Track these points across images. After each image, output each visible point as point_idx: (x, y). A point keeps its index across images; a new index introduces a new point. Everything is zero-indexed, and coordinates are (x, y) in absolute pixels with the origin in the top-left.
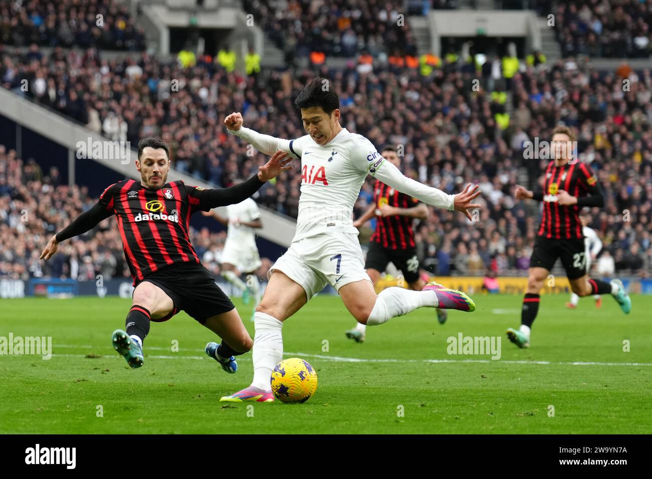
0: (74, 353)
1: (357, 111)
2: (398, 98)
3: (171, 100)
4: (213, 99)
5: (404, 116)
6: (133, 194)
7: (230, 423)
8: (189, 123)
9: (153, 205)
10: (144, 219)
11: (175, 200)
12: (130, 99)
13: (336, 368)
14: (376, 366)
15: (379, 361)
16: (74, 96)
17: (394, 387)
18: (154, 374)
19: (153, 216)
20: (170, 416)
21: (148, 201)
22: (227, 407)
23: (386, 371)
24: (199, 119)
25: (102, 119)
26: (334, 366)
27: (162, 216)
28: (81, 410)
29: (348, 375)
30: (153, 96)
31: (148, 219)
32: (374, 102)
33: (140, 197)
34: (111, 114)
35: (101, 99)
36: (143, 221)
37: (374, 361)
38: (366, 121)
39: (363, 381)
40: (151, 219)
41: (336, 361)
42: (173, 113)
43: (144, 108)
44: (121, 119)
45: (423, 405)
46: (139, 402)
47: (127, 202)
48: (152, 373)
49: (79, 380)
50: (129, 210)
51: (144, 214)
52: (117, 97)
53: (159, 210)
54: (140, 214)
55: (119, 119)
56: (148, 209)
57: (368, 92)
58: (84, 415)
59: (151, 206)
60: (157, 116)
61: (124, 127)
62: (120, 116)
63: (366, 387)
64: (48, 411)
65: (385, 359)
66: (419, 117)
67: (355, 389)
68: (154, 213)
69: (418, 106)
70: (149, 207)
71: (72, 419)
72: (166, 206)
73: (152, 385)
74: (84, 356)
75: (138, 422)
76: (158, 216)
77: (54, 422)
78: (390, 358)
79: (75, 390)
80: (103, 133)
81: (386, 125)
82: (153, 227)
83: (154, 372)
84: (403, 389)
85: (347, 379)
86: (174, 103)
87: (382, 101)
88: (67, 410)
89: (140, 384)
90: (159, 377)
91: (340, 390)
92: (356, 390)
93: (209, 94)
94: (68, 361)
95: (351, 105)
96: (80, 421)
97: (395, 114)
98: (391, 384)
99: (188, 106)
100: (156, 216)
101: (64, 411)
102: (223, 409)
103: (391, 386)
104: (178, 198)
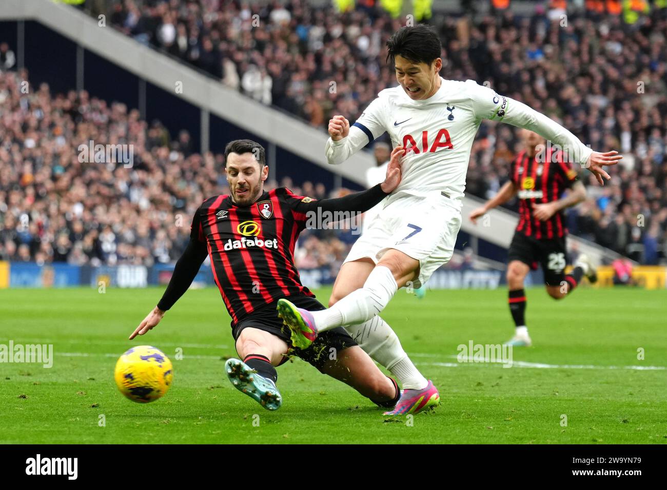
0: (208, 354)
1: (548, 65)
2: (596, 50)
3: (324, 51)
4: (375, 50)
5: (603, 71)
6: (222, 215)
7: (394, 440)
8: (345, 78)
9: (246, 226)
10: (235, 247)
11: (275, 219)
12: (275, 49)
13: (520, 375)
14: (569, 374)
15: (573, 367)
16: (208, 45)
17: (590, 398)
18: (302, 380)
19: (246, 242)
20: (322, 431)
21: (241, 222)
22: (390, 421)
23: (581, 379)
24: (357, 74)
25: (240, 74)
26: (518, 373)
27: (257, 241)
28: (215, 423)
29: (534, 384)
30: (303, 46)
31: (240, 247)
32: (567, 56)
33: (232, 218)
34: (253, 67)
35: (240, 49)
36: (234, 250)
37: (566, 367)
38: (558, 78)
39: (554, 391)
40: (244, 247)
41: (521, 367)
42: (327, 67)
43: (293, 61)
44: (265, 73)
45: (625, 421)
46: (285, 414)
47: (216, 225)
48: (300, 379)
49: (213, 386)
50: (218, 235)
51: (235, 240)
52: (260, 46)
53: (254, 233)
54: (230, 241)
55: (261, 73)
56: (239, 232)
57: (561, 44)
58: (219, 428)
59: (244, 228)
60: (308, 71)
61: (268, 83)
62: (264, 70)
63: (557, 398)
64: (175, 423)
65: (579, 364)
66: (622, 74)
67: (544, 400)
68: (248, 238)
69: (620, 60)
70: (242, 230)
71: (206, 433)
72: (263, 228)
73: (300, 393)
74: (219, 358)
75: (284, 437)
76: (252, 242)
77: (184, 437)
78: (585, 364)
79: (208, 399)
80: (241, 90)
81: (582, 82)
82: (246, 257)
83: (302, 378)
84: (601, 400)
85: (534, 389)
86: (328, 55)
87: (577, 54)
88: (199, 423)
89: (286, 392)
90: (308, 384)
91: (526, 401)
92: (545, 402)
93: (370, 44)
94: (200, 364)
95: (540, 59)
96: (214, 436)
97: (594, 69)
98: (587, 395)
99: (344, 58)
100: (249, 241)
101: (195, 423)
102: (386, 423)
103: (587, 398)
104: (279, 215)
